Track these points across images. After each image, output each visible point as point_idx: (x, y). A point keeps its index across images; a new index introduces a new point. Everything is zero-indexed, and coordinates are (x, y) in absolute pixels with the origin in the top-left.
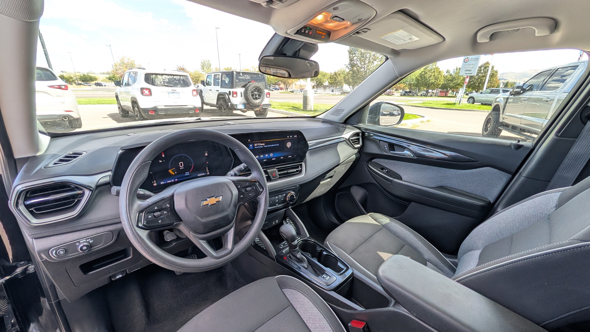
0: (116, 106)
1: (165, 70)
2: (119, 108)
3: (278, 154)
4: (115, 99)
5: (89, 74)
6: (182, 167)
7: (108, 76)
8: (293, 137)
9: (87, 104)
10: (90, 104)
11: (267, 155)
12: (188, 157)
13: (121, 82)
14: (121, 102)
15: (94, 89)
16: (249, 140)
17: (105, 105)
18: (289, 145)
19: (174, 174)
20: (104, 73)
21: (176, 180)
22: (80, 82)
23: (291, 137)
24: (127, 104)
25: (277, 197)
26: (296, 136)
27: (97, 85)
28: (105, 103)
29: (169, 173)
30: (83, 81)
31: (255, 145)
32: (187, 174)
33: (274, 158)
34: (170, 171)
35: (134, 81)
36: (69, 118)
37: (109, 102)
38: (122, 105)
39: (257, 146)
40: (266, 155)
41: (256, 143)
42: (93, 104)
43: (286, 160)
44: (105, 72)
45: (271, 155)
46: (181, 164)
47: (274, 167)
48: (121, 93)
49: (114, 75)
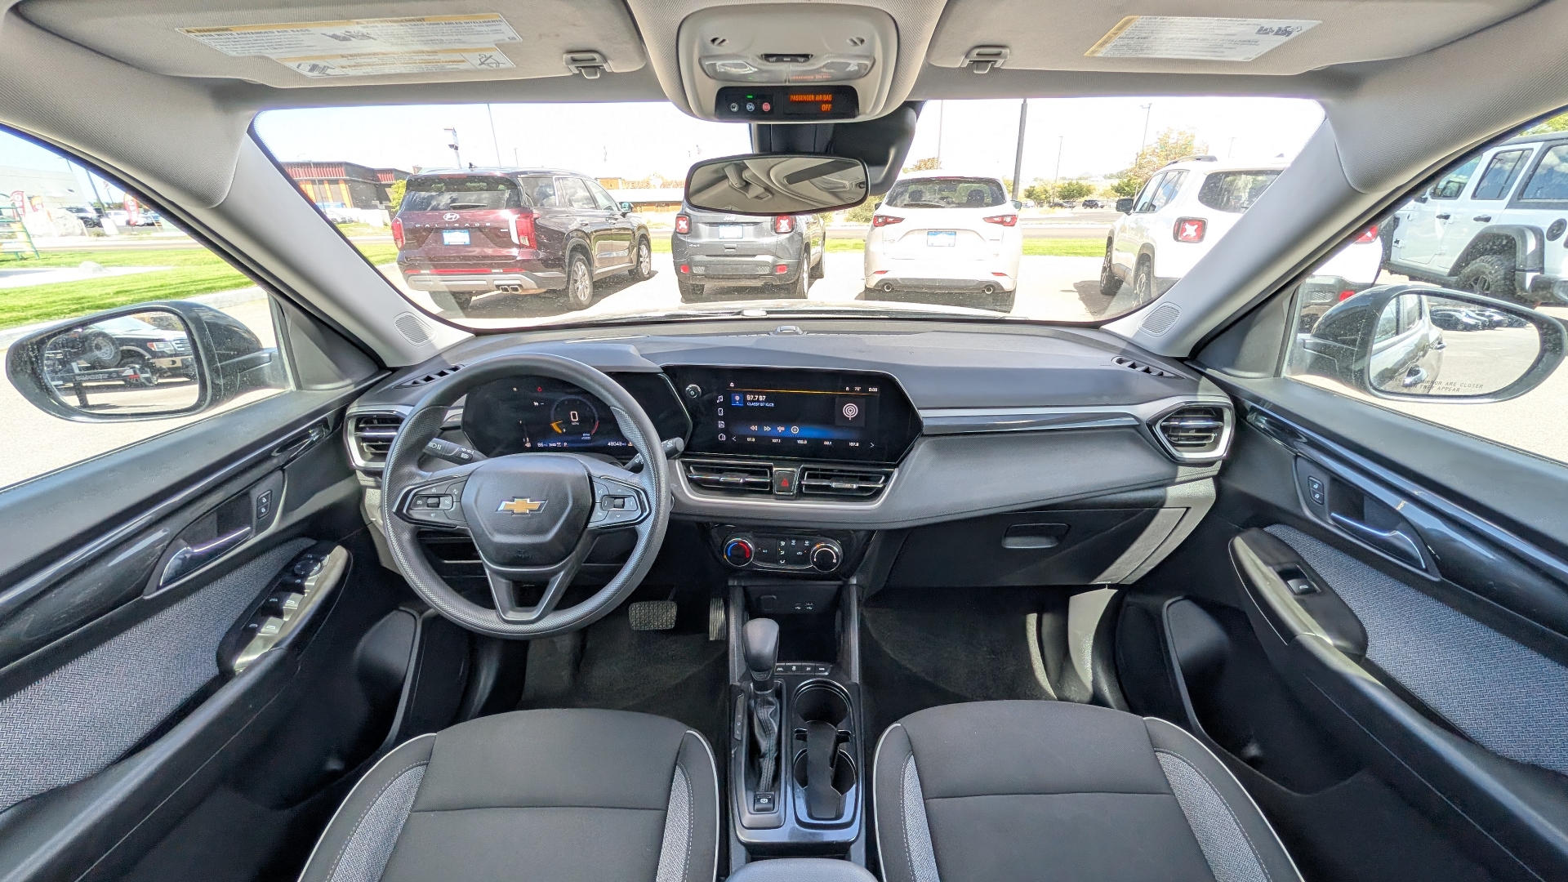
0: (1100, 262)
1: (1281, 155)
2: (1104, 269)
3: (814, 432)
4: (1105, 241)
5: (1080, 182)
6: (575, 421)
7: (1116, 182)
8: (864, 390)
9: (1044, 254)
10: (1051, 254)
11: (783, 429)
12: (588, 403)
13: (1134, 202)
14: (1115, 253)
15: (1077, 215)
16: (732, 385)
17: (1080, 259)
18: (851, 411)
19: (560, 432)
20: (1111, 177)
21: (565, 444)
22: (1057, 200)
23: (858, 389)
24: (1125, 259)
25: (783, 543)
26: (875, 390)
27: (1088, 206)
28: (1080, 254)
29: (552, 428)
30: (1064, 197)
31: (749, 397)
32: (586, 437)
33: (803, 439)
34: (554, 425)
35: (1171, 195)
36: (994, 290)
37: (1089, 251)
38: (1114, 262)
39: (752, 401)
40: (781, 429)
41: (751, 393)
42: (1056, 255)
43: (840, 452)
44: (1114, 173)
45: (795, 430)
46: (574, 415)
47: (791, 463)
48: (1123, 230)
49: (1129, 181)
